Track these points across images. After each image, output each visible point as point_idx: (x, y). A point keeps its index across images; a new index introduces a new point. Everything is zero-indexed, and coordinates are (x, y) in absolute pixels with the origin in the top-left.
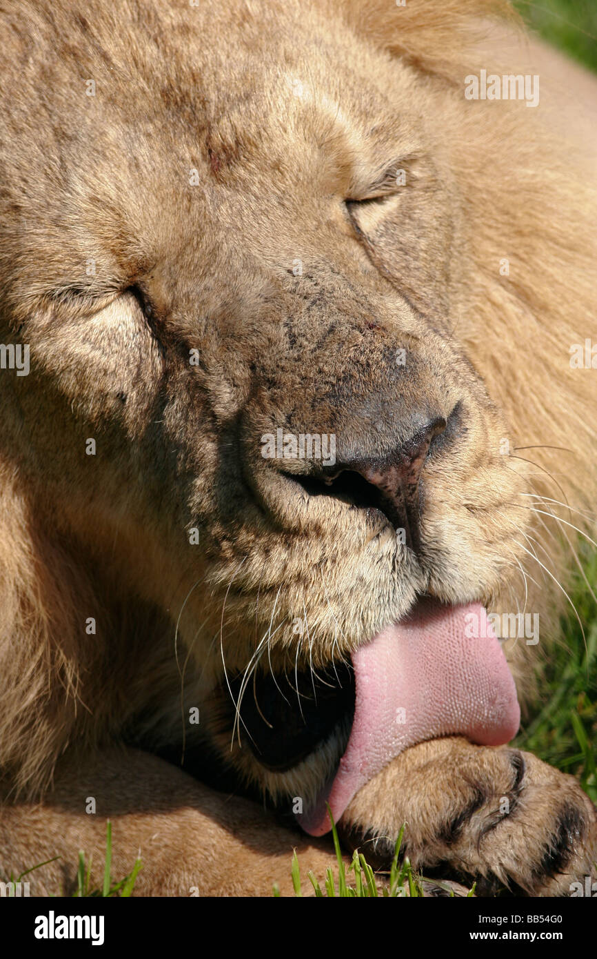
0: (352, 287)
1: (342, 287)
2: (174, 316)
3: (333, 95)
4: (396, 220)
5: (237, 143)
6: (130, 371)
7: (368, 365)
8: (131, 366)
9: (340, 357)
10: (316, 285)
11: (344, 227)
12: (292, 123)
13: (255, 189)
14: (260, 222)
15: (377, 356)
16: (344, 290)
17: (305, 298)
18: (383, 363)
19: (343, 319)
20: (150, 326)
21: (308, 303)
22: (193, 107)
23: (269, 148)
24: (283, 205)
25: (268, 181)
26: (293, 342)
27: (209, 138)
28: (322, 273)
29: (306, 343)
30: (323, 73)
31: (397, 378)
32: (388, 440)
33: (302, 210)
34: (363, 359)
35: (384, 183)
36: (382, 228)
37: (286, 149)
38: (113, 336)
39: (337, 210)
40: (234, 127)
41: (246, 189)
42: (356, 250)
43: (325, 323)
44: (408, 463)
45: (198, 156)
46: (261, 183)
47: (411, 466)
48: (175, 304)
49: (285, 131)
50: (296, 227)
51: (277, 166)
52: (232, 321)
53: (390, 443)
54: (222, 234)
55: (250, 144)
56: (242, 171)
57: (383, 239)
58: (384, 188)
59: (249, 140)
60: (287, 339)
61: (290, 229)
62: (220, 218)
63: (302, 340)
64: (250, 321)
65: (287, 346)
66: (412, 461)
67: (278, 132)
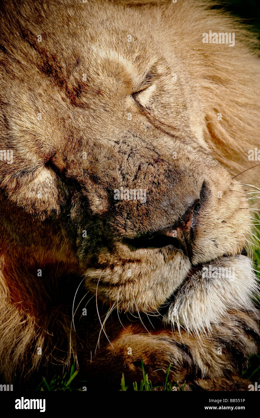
0: (144, 141)
1: (140, 143)
2: (69, 171)
3: (115, 49)
4: (157, 94)
5: (79, 86)
6: (55, 198)
7: (159, 183)
8: (55, 196)
9: (145, 182)
10: (128, 146)
11: (135, 109)
12: (100, 70)
13: (92, 107)
14: (98, 121)
15: (162, 177)
16: (141, 144)
17: (125, 154)
18: (165, 180)
19: (143, 160)
20: (60, 177)
21: (126, 156)
22: (56, 71)
23: (94, 85)
24: (106, 111)
25: (97, 101)
26: (124, 178)
27: (67, 87)
28: (129, 139)
29: (129, 177)
30: (108, 39)
31: (173, 186)
32: (175, 217)
33: (115, 109)
34: (156, 180)
35: (147, 81)
36: (152, 99)
37: (101, 84)
38: (44, 185)
39: (130, 101)
40: (76, 79)
41: (88, 107)
42: (142, 118)
43: (136, 165)
44: (184, 225)
45: (64, 96)
46: (94, 103)
47: (186, 226)
48: (68, 166)
49: (99, 75)
50: (114, 119)
51: (99, 92)
52: (95, 171)
53: (175, 218)
54: (82, 133)
55: (85, 85)
56: (84, 99)
57: (153, 105)
58: (148, 83)
59: (84, 83)
60: (121, 177)
61: (112, 121)
62: (80, 125)
63: (127, 176)
64: (103, 170)
65: (122, 180)
66: (186, 223)
67: (96, 77)
